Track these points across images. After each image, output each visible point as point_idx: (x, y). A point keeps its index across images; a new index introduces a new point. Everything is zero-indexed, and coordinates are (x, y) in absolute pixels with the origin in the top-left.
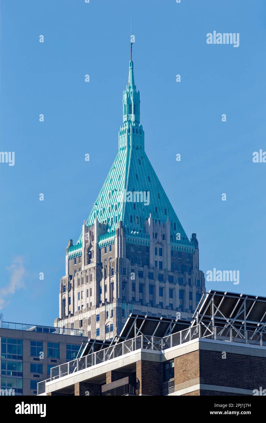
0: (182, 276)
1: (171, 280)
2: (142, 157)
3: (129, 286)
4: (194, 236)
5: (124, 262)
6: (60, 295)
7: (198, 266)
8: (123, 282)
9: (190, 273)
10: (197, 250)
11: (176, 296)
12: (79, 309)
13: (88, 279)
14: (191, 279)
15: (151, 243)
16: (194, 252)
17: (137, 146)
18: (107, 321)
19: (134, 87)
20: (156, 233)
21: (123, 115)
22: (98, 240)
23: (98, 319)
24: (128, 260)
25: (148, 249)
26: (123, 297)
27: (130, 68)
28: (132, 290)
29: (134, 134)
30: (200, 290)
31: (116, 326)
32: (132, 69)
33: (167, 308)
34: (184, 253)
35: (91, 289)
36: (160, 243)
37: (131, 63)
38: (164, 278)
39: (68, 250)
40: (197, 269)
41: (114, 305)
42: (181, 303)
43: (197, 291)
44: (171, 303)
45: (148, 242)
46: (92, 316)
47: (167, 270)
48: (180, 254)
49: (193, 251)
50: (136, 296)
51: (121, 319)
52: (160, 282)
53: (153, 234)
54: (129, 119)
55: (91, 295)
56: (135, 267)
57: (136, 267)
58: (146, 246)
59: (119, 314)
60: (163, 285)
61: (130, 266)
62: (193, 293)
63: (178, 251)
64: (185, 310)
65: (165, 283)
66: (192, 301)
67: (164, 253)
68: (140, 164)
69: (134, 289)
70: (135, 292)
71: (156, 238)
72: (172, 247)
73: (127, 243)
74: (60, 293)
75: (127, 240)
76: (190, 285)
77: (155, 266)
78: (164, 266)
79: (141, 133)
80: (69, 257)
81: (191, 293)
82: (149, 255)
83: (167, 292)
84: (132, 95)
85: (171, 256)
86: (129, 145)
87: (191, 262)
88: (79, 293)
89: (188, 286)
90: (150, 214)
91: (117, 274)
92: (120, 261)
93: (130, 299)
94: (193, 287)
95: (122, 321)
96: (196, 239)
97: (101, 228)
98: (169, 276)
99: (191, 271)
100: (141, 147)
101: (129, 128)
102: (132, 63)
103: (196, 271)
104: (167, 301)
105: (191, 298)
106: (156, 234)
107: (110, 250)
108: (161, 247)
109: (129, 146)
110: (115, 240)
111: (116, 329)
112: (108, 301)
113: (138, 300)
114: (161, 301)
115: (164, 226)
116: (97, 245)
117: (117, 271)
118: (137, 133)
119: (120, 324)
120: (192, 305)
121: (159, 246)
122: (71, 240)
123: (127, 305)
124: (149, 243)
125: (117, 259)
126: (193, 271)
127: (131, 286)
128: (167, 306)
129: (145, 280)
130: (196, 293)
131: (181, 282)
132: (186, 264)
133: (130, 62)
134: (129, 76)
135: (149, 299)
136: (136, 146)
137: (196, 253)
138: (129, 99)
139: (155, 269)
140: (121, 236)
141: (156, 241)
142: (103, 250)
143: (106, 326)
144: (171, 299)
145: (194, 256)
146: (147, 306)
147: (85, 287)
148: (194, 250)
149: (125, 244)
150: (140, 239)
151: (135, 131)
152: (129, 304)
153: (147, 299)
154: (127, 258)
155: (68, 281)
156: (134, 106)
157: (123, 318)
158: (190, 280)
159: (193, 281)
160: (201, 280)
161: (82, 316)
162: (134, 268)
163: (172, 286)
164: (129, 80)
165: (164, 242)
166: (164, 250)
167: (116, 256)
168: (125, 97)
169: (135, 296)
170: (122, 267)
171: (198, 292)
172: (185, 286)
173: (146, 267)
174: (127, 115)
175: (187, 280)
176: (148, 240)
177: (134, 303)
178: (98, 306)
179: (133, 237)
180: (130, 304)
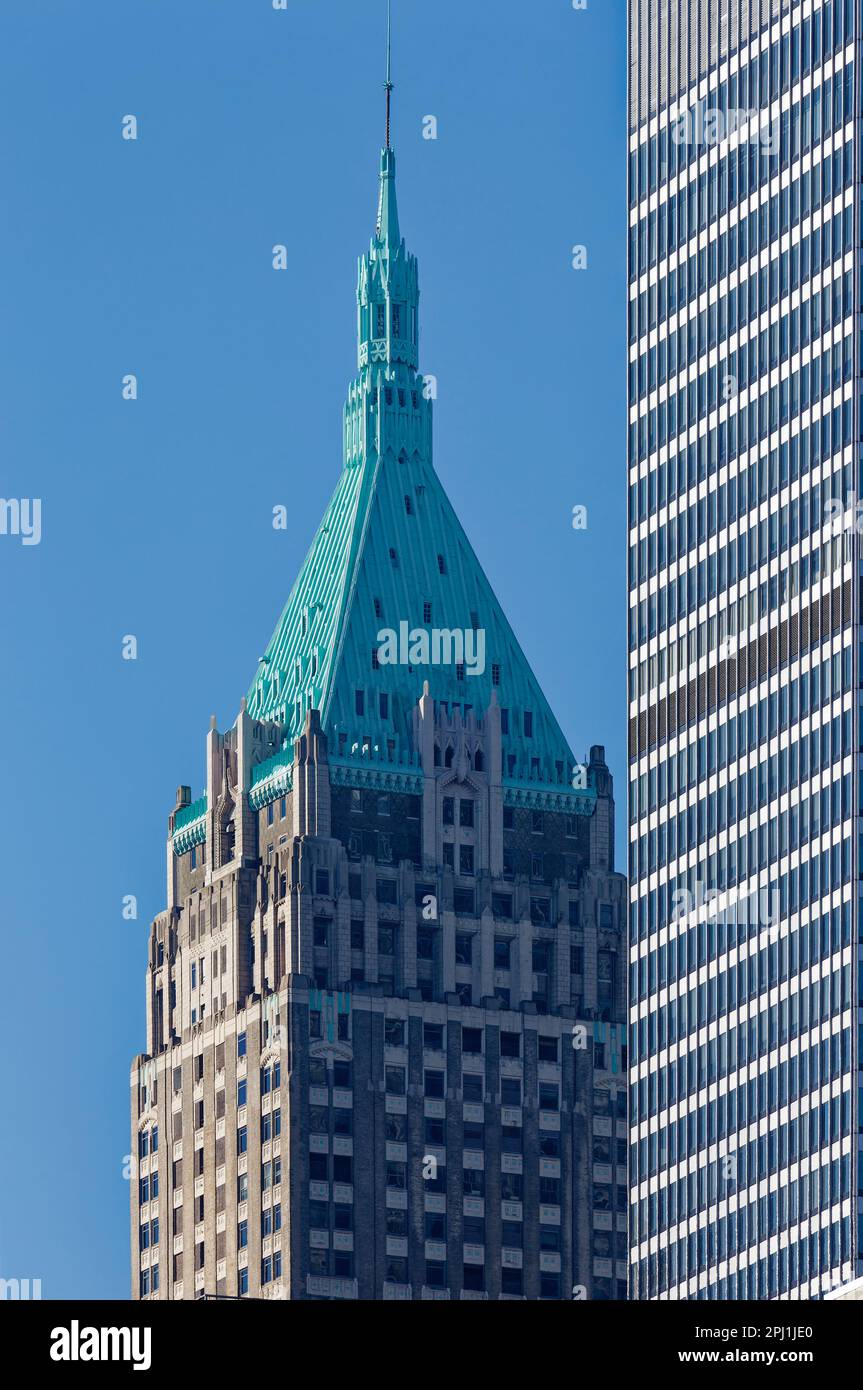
0: (545, 893)
1: (503, 907)
2: (420, 490)
3: (340, 931)
4: (597, 757)
5: (322, 852)
6: (149, 976)
7: (607, 857)
8: (315, 919)
9: (579, 882)
10: (606, 802)
11: (518, 961)
12: (194, 1020)
13: (217, 915)
14: (581, 902)
15: (428, 786)
16: (593, 808)
17: (403, 450)
18: (266, 1052)
19: (396, 243)
20: (449, 747)
21: (359, 343)
22: (250, 780)
23: (242, 1049)
24: (336, 844)
25: (415, 804)
26: (316, 969)
27: (381, 174)
28: (352, 946)
29: (391, 409)
30: (613, 939)
31: (289, 1070)
32: (391, 177)
33: (484, 1004)
34: (555, 815)
35: (224, 949)
36: (465, 783)
37: (384, 157)
38: (477, 901)
39: (176, 822)
40: (603, 869)
41: (283, 998)
42: (543, 985)
43: (603, 944)
44: (501, 986)
45: (414, 780)
46: (227, 1039)
47: (485, 872)
48: (537, 818)
49: (587, 805)
50: (367, 967)
51: (305, 1044)
52: (457, 915)
53: (437, 751)
54: (374, 355)
55: (224, 970)
56: (363, 867)
57: (367, 865)
58: (407, 795)
59: (297, 1026)
60: (469, 925)
61: (345, 864)
62: (585, 949)
63: (531, 810)
64: (554, 1009)
65: (478, 917)
66: (582, 978)
67: (480, 817)
68: (409, 510)
69: (358, 940)
70: (364, 952)
71: (448, 764)
72: (509, 795)
73: (335, 786)
74: (149, 970)
75: (334, 776)
76: (574, 922)
77: (444, 861)
78: (480, 862)
79: (415, 404)
80: (175, 845)
81: (577, 953)
82: (419, 825)
83: (486, 950)
84: (385, 269)
85: (505, 826)
86: (374, 448)
87: (583, 846)
88: (194, 966)
89: (568, 927)
90: (426, 682)
91: (294, 894)
92: (306, 848)
93: (344, 976)
94: (586, 929)
95: (310, 1050)
96: (605, 765)
97: (261, 739)
98: (496, 895)
99: (580, 875)
100: (416, 451)
101: (374, 389)
102: (391, 160)
103: (598, 876)
104: (488, 979)
105: (577, 967)
106: (450, 753)
107: (283, 814)
108: (466, 795)
109: (371, 449)
110: (292, 776)
111: (288, 1080)
112: (271, 985)
113: (375, 979)
114: (464, 981)
115: (480, 725)
116: (246, 797)
117: (295, 881)
118: (402, 403)
119: (302, 1062)
120: (583, 990)
121: (459, 795)
122: (186, 789)
123: (330, 995)
124: (418, 784)
125: (297, 839)
126: (589, 874)
127: (348, 932)
128: (483, 995)
129: (401, 909)
130: (599, 952)
131: (540, 914)
132: (564, 853)
133: (383, 153)
134: (381, 202)
135: (419, 973)
136: (397, 451)
137: (598, 813)
138: (373, 287)
139: (440, 872)
140: (311, 762)
141: (448, 776)
142: (263, 814)
143: (262, 1070)
144: (502, 973)
145: (592, 824)
146: (408, 998)
147: (209, 944)
148: (593, 802)
149: (328, 790)
150: (385, 769)
151: (396, 397)
152: (335, 993)
153: (410, 977)
154: (333, 836)
155: (170, 927)
156: (395, 308)
157: (312, 1039)
158: (574, 906)
159: (587, 909)
160: (616, 905)
161: (200, 1043)
162: (359, 871)
163: (506, 928)
164: (379, 219)
165: (476, 778)
166: (481, 804)
167: (296, 832)
168: (363, 277)
169: (364, 964)
170: (315, 869)
171: (608, 945)
172: (555, 926)
173: (405, 864)
174: (370, 344)
175: (565, 908)
176: (414, 772)
177: (356, 989)
178: (241, 1006)
179: (359, 765)
180: (340, 991)
